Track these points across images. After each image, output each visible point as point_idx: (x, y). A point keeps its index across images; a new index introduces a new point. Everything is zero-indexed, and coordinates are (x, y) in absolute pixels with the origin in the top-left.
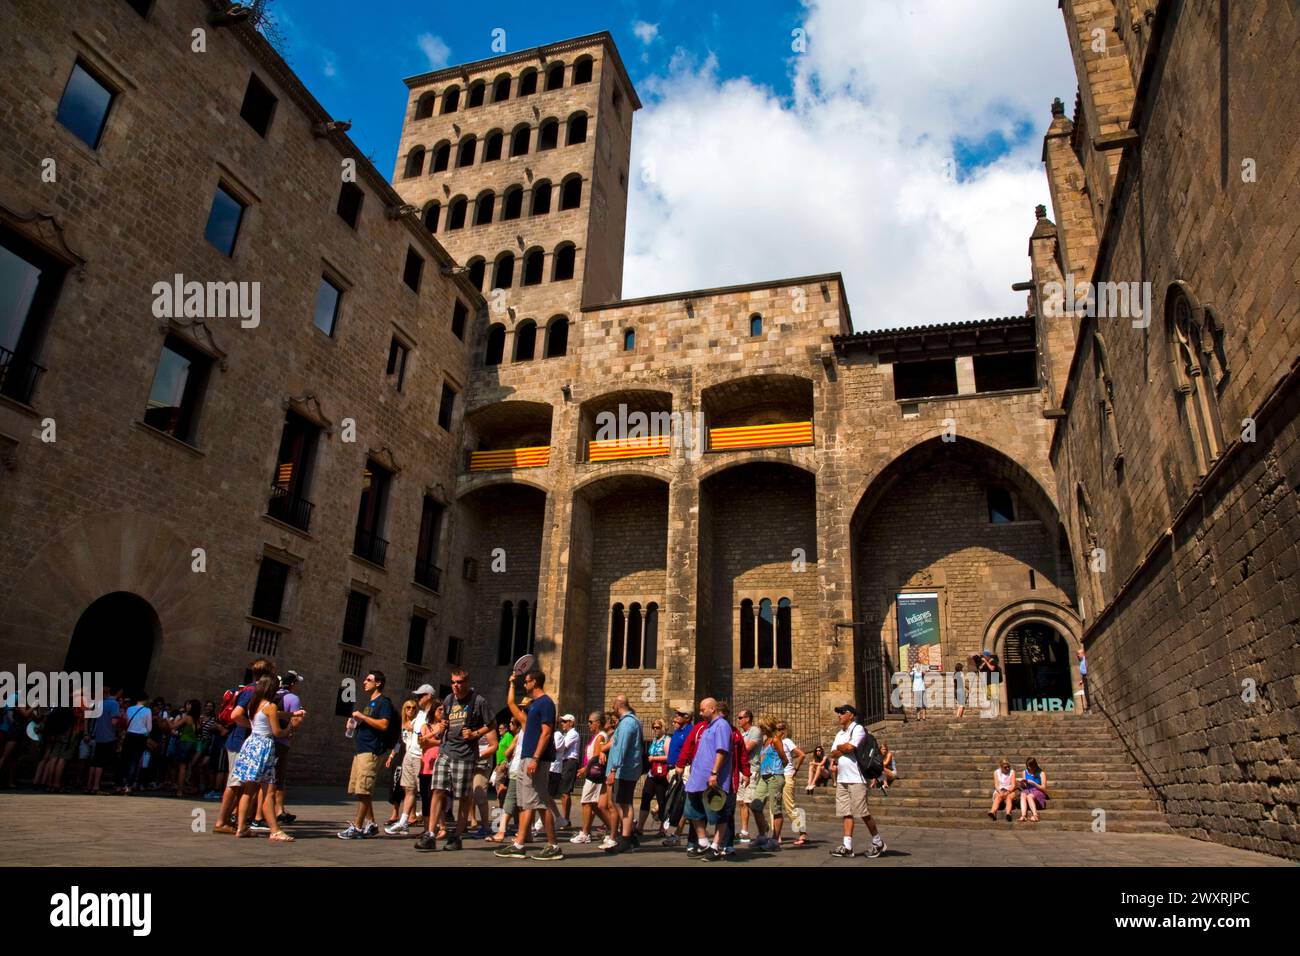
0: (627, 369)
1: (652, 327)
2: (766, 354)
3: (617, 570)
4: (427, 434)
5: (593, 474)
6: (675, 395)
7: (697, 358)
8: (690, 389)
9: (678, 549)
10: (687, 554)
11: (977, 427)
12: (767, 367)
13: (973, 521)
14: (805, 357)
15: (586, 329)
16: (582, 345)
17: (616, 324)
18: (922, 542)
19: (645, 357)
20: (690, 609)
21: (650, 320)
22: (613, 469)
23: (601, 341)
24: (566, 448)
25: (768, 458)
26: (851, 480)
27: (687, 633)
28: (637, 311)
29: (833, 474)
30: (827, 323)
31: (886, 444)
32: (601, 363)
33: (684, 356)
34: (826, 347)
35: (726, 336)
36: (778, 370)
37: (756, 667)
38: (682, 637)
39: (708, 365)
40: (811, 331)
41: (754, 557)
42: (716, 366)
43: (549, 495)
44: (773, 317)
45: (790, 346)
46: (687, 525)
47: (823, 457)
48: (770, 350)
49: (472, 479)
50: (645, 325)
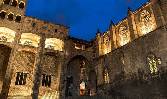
0: (33, 30)
1: (38, 24)
6: (41, 37)
7: (46, 32)
9: (39, 64)
14: (63, 38)
15: (25, 20)
16: (24, 22)
17: (31, 21)
18: (72, 69)
19: (36, 29)
24: (18, 41)
26: (68, 58)
28: (36, 20)
29: (65, 57)
30: (67, 34)
31: (73, 54)
32: (27, 27)
34: (66, 37)
35: (51, 30)
38: (38, 80)
39: (48, 34)
40: (64, 34)
43: (12, 49)
44: (59, 30)
45: (61, 36)
46: (41, 60)
47: (64, 54)
50: (37, 23)
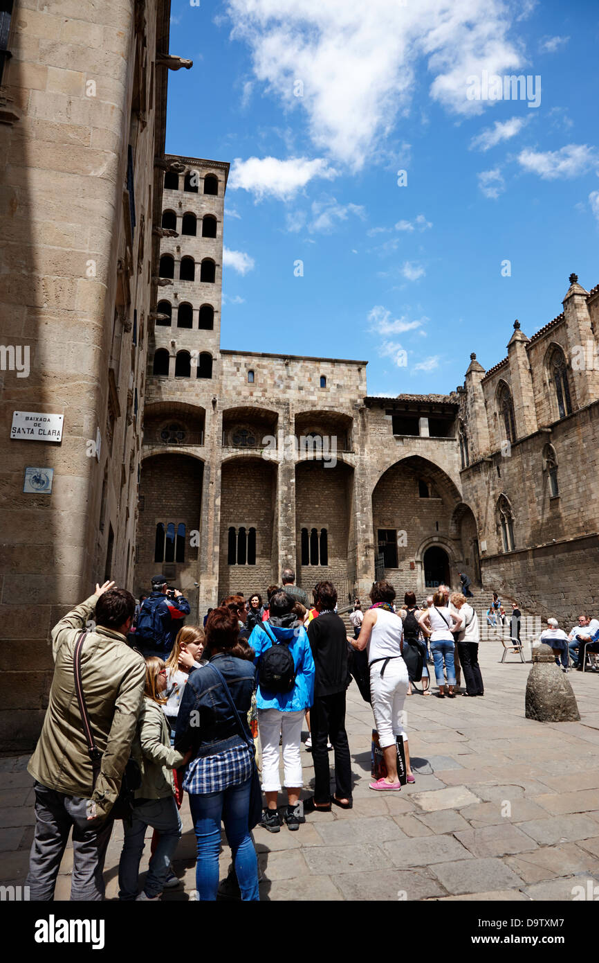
0: (251, 394)
1: (265, 371)
2: (329, 400)
3: (231, 508)
5: (234, 454)
6: (280, 415)
7: (292, 395)
8: (288, 412)
9: (285, 501)
10: (290, 505)
11: (429, 454)
12: (330, 407)
13: (412, 496)
14: (350, 405)
15: (224, 365)
16: (221, 374)
17: (243, 365)
18: (390, 504)
19: (262, 389)
20: (292, 534)
21: (264, 367)
22: (246, 453)
24: (216, 437)
26: (372, 473)
27: (291, 547)
28: (255, 361)
29: (363, 469)
30: (362, 389)
31: (389, 457)
32: (235, 388)
33: (284, 392)
34: (360, 401)
35: (306, 384)
36: (336, 410)
37: (310, 564)
38: (289, 549)
39: (298, 400)
40: (352, 391)
41: (308, 505)
42: (303, 402)
43: (206, 464)
44: (332, 379)
45: (342, 397)
46: (289, 489)
47: (359, 459)
48: (332, 398)
49: (153, 448)
50: (261, 370)
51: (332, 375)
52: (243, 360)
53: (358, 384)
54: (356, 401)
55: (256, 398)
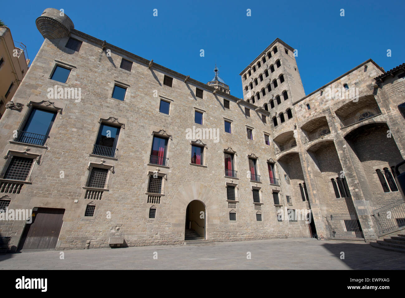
0: (310, 114)
1: (313, 101)
3: (328, 169)
4: (263, 147)
5: (310, 145)
6: (326, 116)
7: (330, 104)
8: (330, 113)
9: (343, 159)
10: (347, 160)
14: (367, 89)
15: (296, 109)
16: (296, 113)
17: (303, 105)
19: (314, 109)
20: (354, 176)
21: (312, 100)
22: (315, 142)
23: (301, 110)
24: (300, 140)
25: (365, 123)
27: (356, 184)
28: (308, 99)
29: (393, 120)
30: (371, 76)
32: (302, 116)
33: (325, 105)
34: (374, 83)
36: (359, 96)
38: (354, 186)
39: (334, 104)
40: (366, 80)
42: (337, 103)
43: (299, 154)
44: (351, 82)
45: (361, 87)
46: (344, 151)
47: (387, 116)
50: (311, 102)
51: (349, 81)
52: (302, 102)
53: (368, 75)
54: (372, 84)
55: (313, 115)
